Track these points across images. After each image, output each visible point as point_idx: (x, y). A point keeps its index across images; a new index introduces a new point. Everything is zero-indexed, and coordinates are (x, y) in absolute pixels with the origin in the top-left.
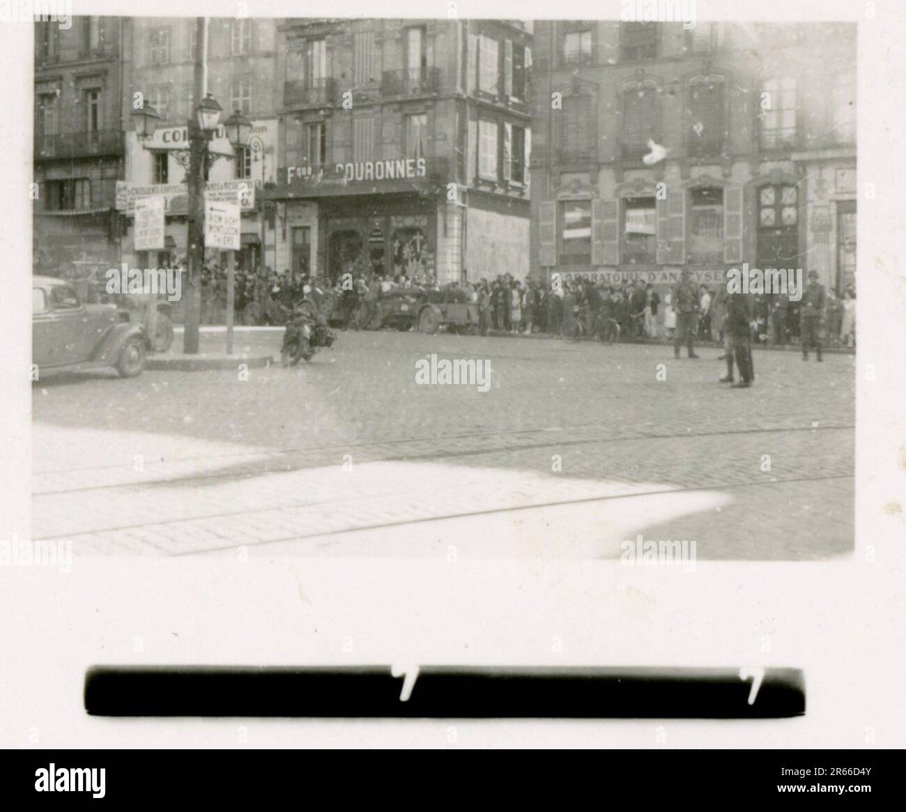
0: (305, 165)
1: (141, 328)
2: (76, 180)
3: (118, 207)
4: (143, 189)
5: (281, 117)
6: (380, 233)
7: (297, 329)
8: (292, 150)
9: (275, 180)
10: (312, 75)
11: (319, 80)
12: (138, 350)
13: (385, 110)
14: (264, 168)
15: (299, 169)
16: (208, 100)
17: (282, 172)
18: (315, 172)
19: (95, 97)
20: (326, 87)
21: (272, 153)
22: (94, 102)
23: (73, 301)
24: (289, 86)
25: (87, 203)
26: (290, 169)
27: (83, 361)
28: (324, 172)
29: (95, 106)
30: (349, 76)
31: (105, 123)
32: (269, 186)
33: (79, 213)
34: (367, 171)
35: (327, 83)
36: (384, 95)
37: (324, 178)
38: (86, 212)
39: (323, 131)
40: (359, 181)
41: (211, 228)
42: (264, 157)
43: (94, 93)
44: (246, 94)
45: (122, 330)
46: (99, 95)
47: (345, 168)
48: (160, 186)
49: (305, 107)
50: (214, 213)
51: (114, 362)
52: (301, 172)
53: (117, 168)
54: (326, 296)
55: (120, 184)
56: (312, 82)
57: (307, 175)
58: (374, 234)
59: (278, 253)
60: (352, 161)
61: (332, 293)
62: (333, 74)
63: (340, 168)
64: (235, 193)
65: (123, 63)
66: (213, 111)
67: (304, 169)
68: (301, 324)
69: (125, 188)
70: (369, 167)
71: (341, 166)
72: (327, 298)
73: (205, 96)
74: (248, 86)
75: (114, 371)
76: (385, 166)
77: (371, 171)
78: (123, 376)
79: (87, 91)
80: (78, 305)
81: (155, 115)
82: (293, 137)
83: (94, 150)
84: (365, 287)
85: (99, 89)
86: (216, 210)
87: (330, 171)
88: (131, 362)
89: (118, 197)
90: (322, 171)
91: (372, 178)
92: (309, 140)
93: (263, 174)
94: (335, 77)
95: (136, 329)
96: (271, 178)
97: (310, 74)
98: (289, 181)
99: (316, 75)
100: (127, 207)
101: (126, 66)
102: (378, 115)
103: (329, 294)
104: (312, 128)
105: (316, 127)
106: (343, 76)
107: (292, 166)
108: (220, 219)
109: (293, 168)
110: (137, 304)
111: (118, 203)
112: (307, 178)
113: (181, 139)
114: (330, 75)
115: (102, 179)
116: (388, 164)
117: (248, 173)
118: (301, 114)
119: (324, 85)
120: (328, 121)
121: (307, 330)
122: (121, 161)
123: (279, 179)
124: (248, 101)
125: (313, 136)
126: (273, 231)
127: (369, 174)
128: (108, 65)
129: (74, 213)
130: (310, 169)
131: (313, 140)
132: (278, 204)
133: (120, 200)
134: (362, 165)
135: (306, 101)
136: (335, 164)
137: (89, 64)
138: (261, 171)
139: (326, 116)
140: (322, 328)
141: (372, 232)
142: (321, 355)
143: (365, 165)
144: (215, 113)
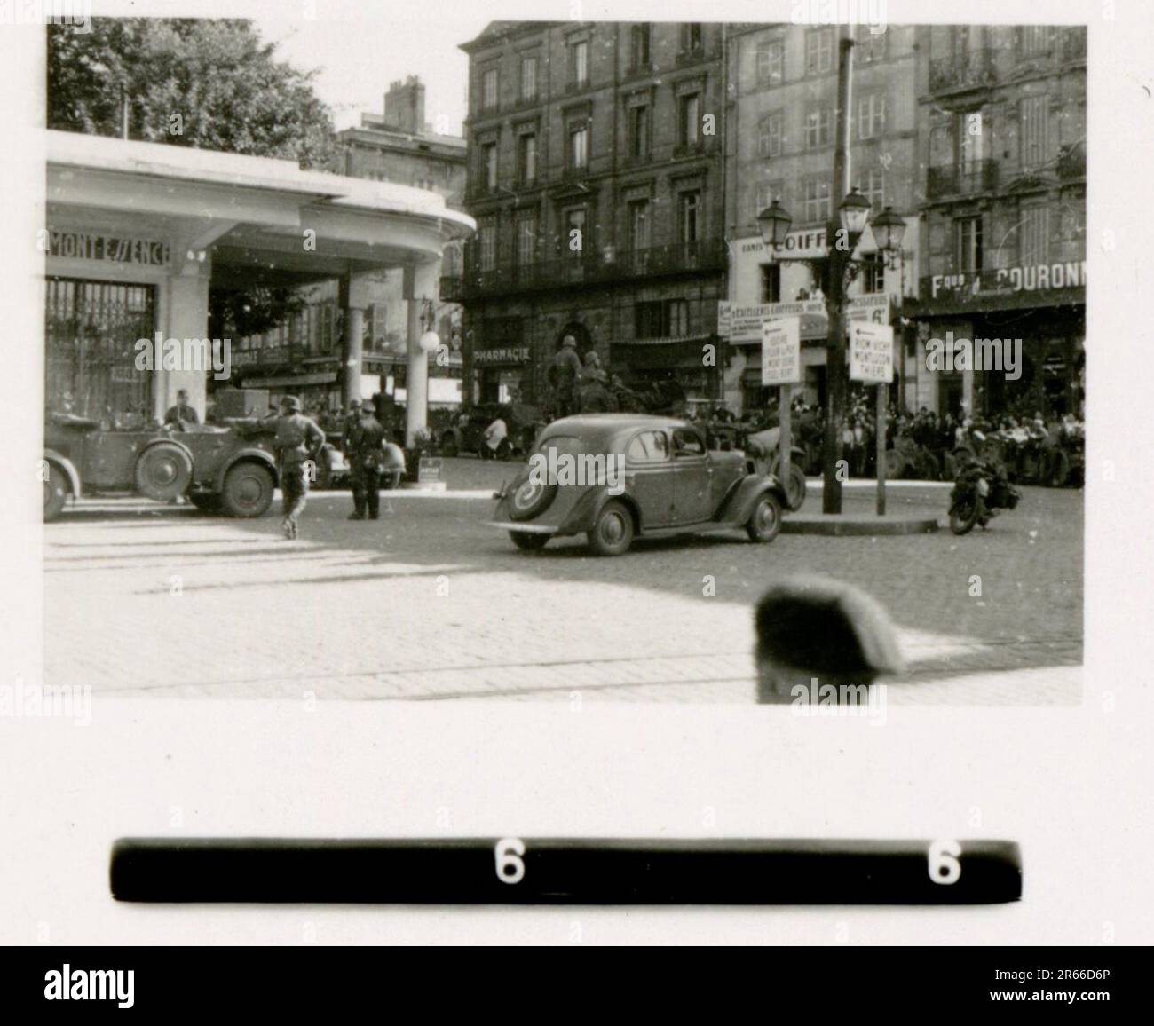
0: (955, 272)
1: (774, 481)
2: (669, 302)
3: (720, 333)
4: (749, 310)
5: (926, 213)
6: (1059, 359)
7: (970, 485)
8: (938, 254)
9: (916, 294)
10: (964, 157)
11: (974, 162)
12: (772, 508)
13: (1065, 196)
14: (903, 278)
15: (947, 278)
16: (852, 195)
17: (925, 283)
18: (968, 281)
19: (692, 201)
20: (983, 172)
21: (912, 259)
22: (692, 207)
23: (696, 447)
24: (932, 173)
25: (683, 329)
26: (935, 279)
27: (707, 521)
28: (981, 281)
29: (692, 213)
30: (1014, 155)
31: (704, 233)
32: (908, 301)
33: (674, 341)
34: (1041, 277)
35: (984, 166)
36: (1063, 177)
37: (983, 287)
38: (682, 340)
39: (979, 228)
40: (1029, 292)
41: (857, 355)
42: (903, 265)
43: (690, 195)
44: (877, 186)
45: (753, 484)
46: (697, 198)
47: (1009, 276)
48: (770, 306)
49: (954, 198)
50: (862, 336)
51: (745, 522)
52: (950, 282)
53: (718, 286)
54: (989, 443)
55: (722, 304)
56: (964, 166)
57: (958, 285)
58: (1050, 359)
59: (920, 386)
60: (1019, 265)
61: (997, 437)
62: (991, 154)
63: (1002, 275)
64: (863, 312)
65: (726, 157)
66: (860, 208)
67: (954, 278)
68: (975, 479)
69: (729, 309)
70: (1043, 272)
71: (1005, 273)
72: (991, 445)
73: (848, 191)
74: (880, 176)
75: (744, 535)
76: (1065, 269)
77: (1045, 277)
78: (754, 539)
79: (683, 194)
80: (702, 452)
81: (785, 217)
82: (939, 238)
83: (691, 264)
84: (1044, 430)
85: (697, 191)
86: (864, 333)
87: (988, 279)
88: (763, 523)
89: (720, 320)
90: (978, 279)
91: (1047, 286)
92: (960, 241)
93: (903, 286)
94: (995, 158)
95: (769, 482)
96: (911, 290)
97: (961, 155)
98: (935, 295)
99: (968, 156)
100: (732, 333)
101: (730, 162)
102: (1056, 204)
103: (993, 439)
104: (963, 224)
105: (970, 223)
106: (1006, 155)
107: (938, 274)
108: (868, 344)
109: (940, 277)
110: (762, 451)
111: (720, 327)
112: (958, 289)
113: (797, 247)
114: (987, 156)
115: (701, 299)
116: (1069, 266)
117: (881, 284)
118: (950, 207)
119: (980, 168)
120: (985, 215)
121: (983, 486)
122: (723, 277)
123: (921, 291)
124: (880, 195)
125: (966, 234)
126: (913, 359)
127: (1043, 281)
128: (710, 162)
129: (670, 341)
130: (962, 278)
131: (966, 240)
132: (920, 323)
133: (722, 324)
134: (1033, 269)
135: (956, 190)
136: (996, 270)
137: (686, 162)
138: (899, 283)
139: (983, 209)
140: (1002, 484)
141: (1047, 357)
142: (1001, 519)
143: (1036, 270)
144: (862, 211)
